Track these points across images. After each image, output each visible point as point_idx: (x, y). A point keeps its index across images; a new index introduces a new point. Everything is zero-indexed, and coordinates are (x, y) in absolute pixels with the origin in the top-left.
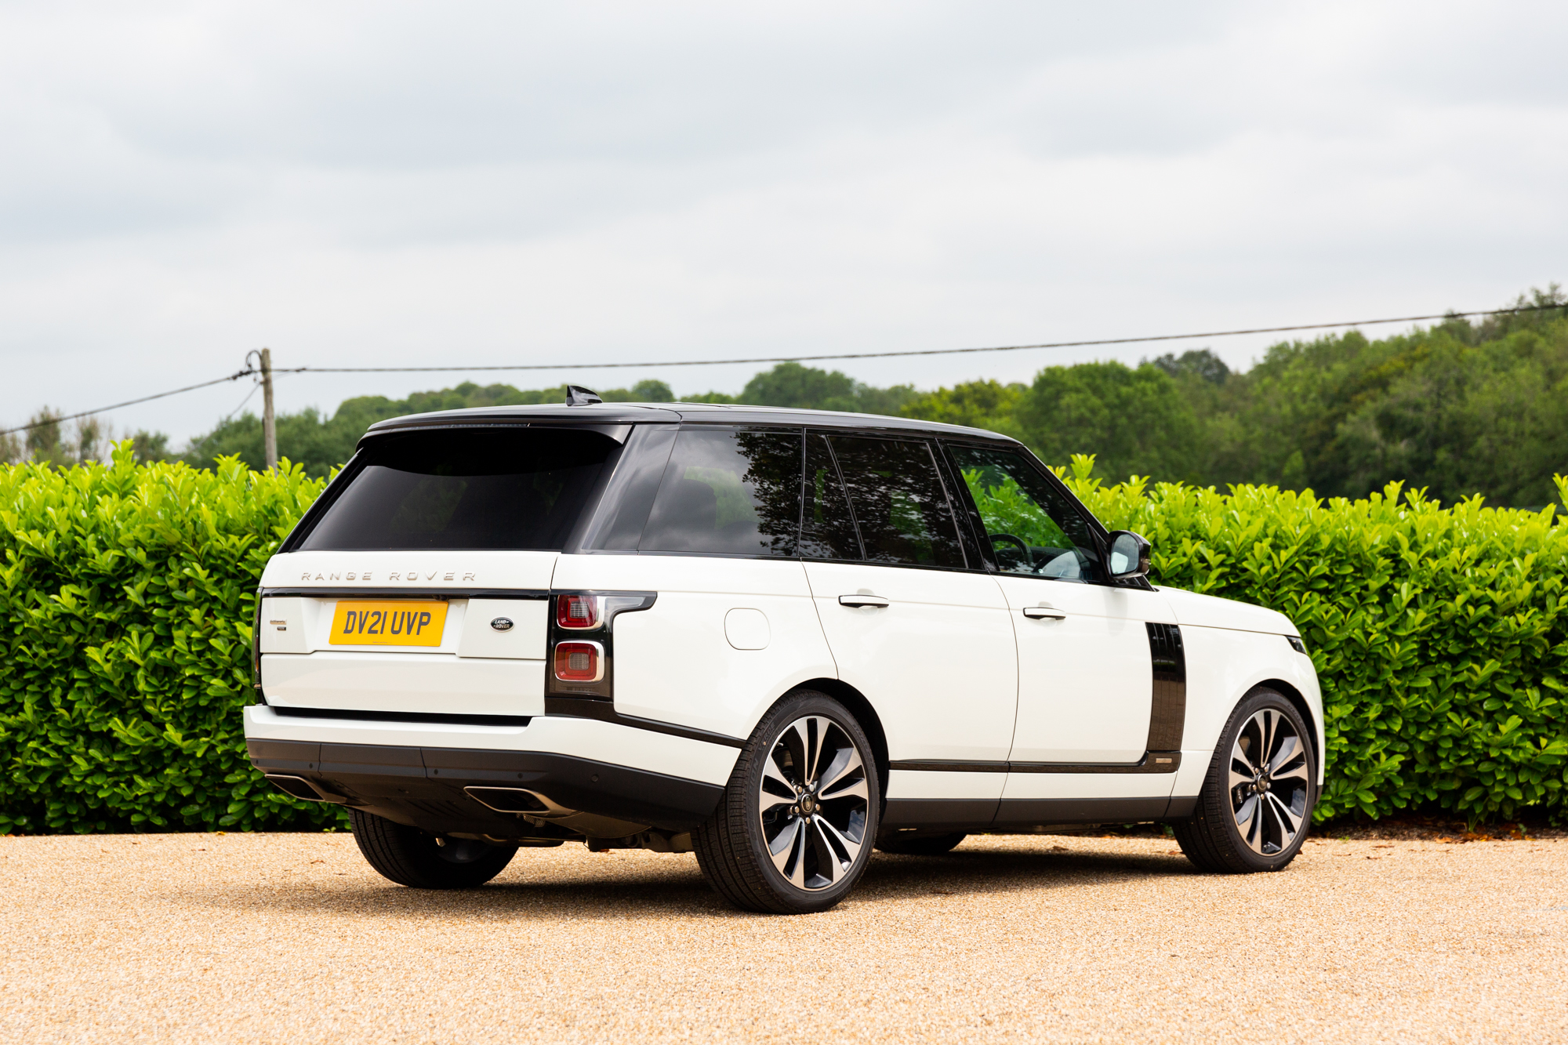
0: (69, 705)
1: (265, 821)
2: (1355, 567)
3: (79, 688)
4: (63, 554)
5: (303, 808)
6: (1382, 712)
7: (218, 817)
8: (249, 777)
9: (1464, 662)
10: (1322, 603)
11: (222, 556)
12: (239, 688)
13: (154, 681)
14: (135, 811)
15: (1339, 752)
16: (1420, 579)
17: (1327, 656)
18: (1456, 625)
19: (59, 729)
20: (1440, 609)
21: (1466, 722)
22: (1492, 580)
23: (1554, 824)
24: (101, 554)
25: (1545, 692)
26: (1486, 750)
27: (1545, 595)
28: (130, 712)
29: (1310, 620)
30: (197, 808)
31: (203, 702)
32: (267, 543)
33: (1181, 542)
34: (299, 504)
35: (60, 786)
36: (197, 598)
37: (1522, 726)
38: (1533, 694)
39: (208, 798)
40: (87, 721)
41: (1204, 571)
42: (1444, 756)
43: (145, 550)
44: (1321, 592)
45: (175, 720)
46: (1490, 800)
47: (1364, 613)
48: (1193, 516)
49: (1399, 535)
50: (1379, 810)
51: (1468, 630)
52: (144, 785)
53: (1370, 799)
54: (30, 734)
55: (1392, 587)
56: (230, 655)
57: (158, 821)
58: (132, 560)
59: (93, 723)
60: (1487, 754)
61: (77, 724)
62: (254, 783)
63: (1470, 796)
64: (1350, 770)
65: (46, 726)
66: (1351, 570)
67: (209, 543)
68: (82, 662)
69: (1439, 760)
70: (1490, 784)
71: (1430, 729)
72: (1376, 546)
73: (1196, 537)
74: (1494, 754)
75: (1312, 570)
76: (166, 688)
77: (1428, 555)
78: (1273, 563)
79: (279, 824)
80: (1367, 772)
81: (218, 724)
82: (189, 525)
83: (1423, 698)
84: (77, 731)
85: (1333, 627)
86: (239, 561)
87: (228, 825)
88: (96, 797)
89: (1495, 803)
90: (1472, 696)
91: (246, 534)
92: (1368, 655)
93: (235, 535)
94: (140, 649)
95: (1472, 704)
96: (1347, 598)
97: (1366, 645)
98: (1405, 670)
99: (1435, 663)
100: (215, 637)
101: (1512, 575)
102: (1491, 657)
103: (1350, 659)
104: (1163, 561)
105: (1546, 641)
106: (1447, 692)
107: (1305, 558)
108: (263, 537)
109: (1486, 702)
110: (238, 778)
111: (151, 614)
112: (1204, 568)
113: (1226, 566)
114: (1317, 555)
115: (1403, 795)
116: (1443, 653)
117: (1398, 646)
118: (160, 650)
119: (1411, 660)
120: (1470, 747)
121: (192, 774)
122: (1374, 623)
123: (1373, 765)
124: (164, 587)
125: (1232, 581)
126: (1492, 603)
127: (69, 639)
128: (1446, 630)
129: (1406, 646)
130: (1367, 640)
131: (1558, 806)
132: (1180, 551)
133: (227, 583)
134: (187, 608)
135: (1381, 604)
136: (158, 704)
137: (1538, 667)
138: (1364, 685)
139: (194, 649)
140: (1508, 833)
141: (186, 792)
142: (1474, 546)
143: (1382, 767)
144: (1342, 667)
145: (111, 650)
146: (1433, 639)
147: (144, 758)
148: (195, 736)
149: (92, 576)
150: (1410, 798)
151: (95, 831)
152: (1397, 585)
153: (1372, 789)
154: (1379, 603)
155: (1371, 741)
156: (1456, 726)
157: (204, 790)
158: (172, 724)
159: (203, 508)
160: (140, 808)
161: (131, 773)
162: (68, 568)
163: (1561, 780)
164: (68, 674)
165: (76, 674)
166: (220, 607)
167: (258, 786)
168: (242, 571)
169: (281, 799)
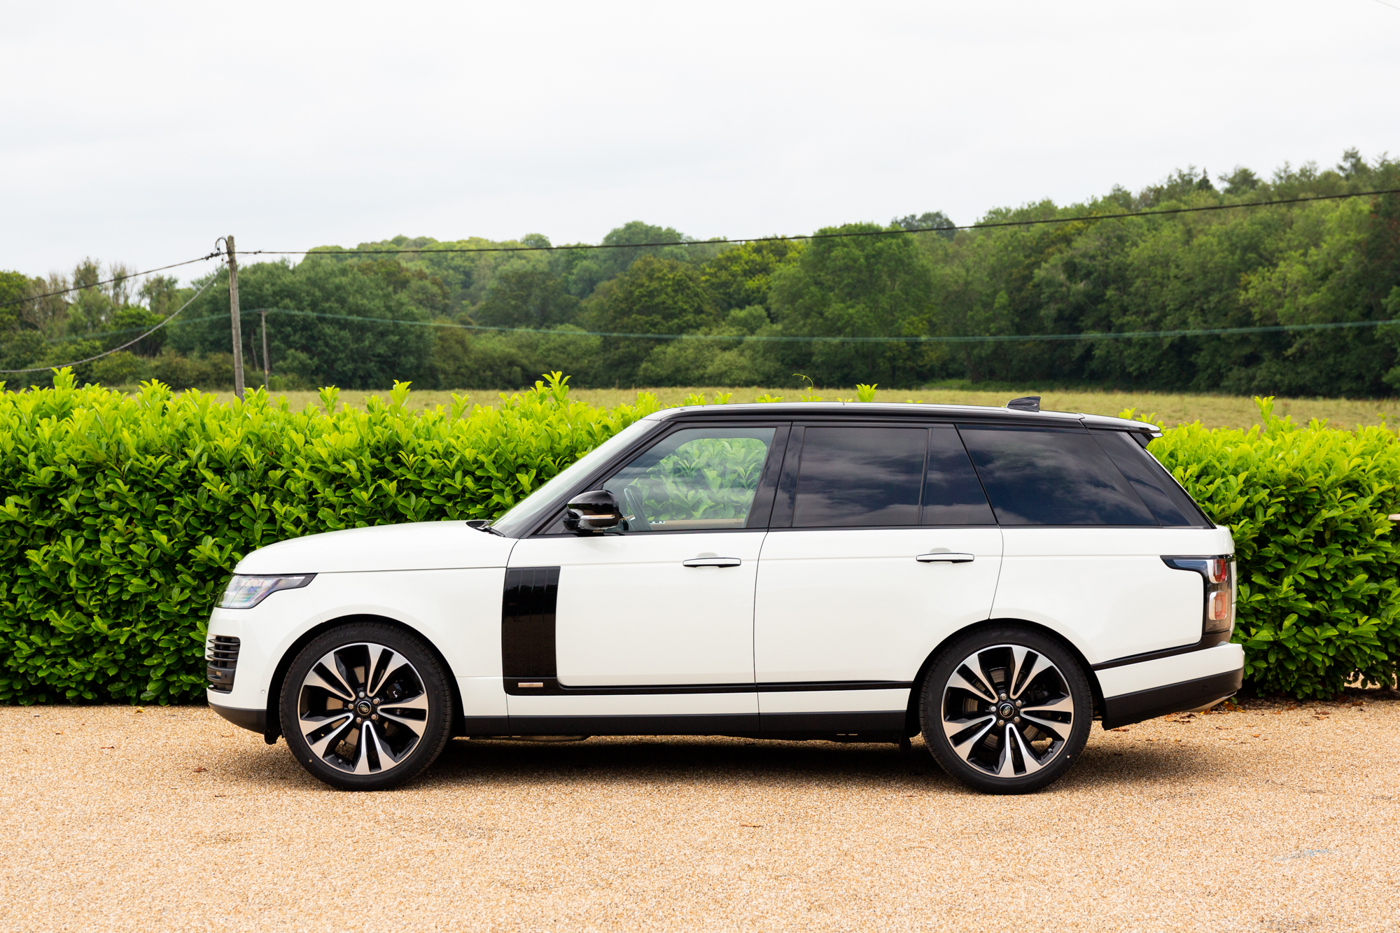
0: (13, 599)
1: (179, 696)
3: (22, 584)
4: (7, 471)
7: (140, 692)
8: (164, 661)
11: (142, 472)
12: (155, 586)
13: (84, 579)
14: (69, 688)
22: (1210, 494)
24: (40, 469)
27: (1255, 507)
28: (64, 604)
30: (122, 685)
31: (125, 597)
32: (180, 461)
34: (206, 427)
35: (6, 666)
36: (120, 508)
39: (130, 677)
40: (28, 611)
43: (76, 467)
45: (103, 612)
52: (77, 665)
56: (148, 558)
57: (89, 696)
58: (66, 476)
59: (33, 613)
61: (20, 614)
62: (169, 665)
67: (129, 462)
68: (26, 563)
76: (94, 584)
79: (191, 698)
81: (138, 615)
82: (114, 449)
84: (20, 619)
86: (157, 477)
87: (148, 699)
88: (37, 676)
91: (163, 453)
93: (152, 455)
94: (73, 551)
100: (135, 543)
101: (1226, 489)
108: (176, 455)
110: (156, 661)
111: (81, 522)
118: (90, 553)
121: (117, 657)
124: (92, 498)
127: (14, 542)
131: (1263, 681)
134: (111, 517)
136: (88, 598)
139: (117, 552)
141: (111, 673)
142: (1195, 465)
145: (48, 552)
147: (77, 643)
148: (120, 625)
149: (33, 488)
151: (37, 703)
157: (127, 670)
158: (99, 615)
159: (126, 433)
160: (73, 686)
161: (66, 656)
162: (12, 481)
163: (1268, 662)
164: (13, 570)
165: (19, 571)
166: (139, 517)
167: (172, 668)
168: (158, 485)
169: (191, 680)
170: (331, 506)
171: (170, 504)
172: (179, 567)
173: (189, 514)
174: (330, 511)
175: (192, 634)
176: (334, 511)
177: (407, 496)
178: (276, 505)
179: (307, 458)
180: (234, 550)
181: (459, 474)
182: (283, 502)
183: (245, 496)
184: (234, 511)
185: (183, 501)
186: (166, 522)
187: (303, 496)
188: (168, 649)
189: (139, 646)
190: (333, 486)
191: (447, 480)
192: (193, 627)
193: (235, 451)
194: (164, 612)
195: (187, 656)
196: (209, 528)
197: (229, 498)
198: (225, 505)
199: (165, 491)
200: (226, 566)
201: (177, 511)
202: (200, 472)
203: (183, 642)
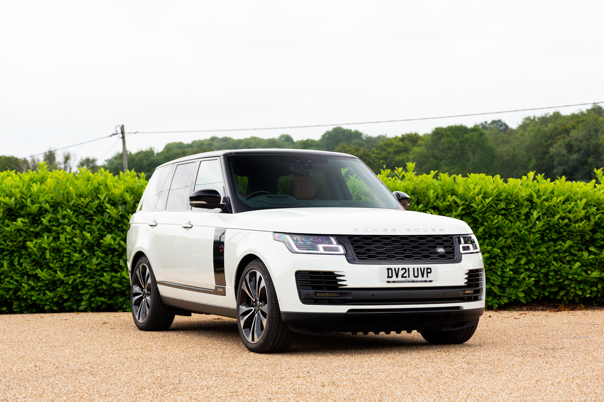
1: (96, 308)
2: (516, 205)
3: (25, 258)
4: (18, 206)
5: (110, 303)
6: (526, 261)
7: (78, 307)
8: (89, 291)
9: (558, 242)
11: (78, 206)
12: (85, 257)
13: (53, 254)
14: (46, 305)
15: (510, 277)
16: (541, 209)
17: (504, 240)
18: (555, 227)
19: (17, 273)
20: (549, 221)
21: (559, 265)
22: (569, 209)
23: (595, 304)
24: (32, 206)
25: (590, 253)
26: (567, 276)
27: (590, 215)
28: (44, 267)
29: (498, 227)
30: (70, 303)
31: (72, 262)
32: (96, 201)
33: (447, 196)
34: (108, 185)
35: (18, 295)
36: (69, 222)
37: (581, 266)
38: (586, 254)
39: (74, 299)
40: (28, 270)
41: (456, 207)
42: (551, 278)
43: (49, 204)
44: (502, 215)
45: (61, 269)
46: (570, 295)
47: (519, 223)
49: (533, 193)
50: (526, 299)
51: (560, 229)
52: (50, 294)
53: (522, 295)
54: (6, 275)
55: (530, 213)
56: (82, 244)
57: (55, 308)
58: (44, 208)
59: (30, 271)
60: (568, 277)
61: (24, 271)
62: (91, 293)
63: (561, 294)
64: (514, 284)
65: (12, 272)
66: (514, 206)
67: (73, 201)
68: (26, 248)
69: (549, 280)
70: (570, 289)
71: (546, 268)
72: (524, 197)
73: (452, 194)
74: (570, 277)
75: (499, 206)
76: (57, 257)
77: (544, 200)
78: (483, 204)
79: (102, 309)
80: (521, 285)
81: (77, 270)
82: (66, 196)
83: (542, 256)
84: (24, 274)
85: (507, 229)
86: (86, 207)
87: (82, 309)
88: (32, 299)
89: (572, 296)
90: (561, 255)
91: (88, 197)
92: (521, 239)
93: (83, 198)
94: (48, 242)
95: (562, 258)
96: (512, 217)
97: (520, 235)
98: (535, 245)
99: (547, 242)
100: (76, 238)
101: (577, 207)
102: (569, 239)
103: (514, 241)
104: (441, 204)
105: (590, 233)
106: (552, 253)
107: (496, 202)
108: (94, 198)
109: (567, 257)
110: (85, 291)
111: (51, 229)
112: (456, 206)
113: (465, 205)
114: (501, 200)
115: (535, 294)
116: (550, 238)
117: (532, 236)
118: (55, 243)
119: (537, 241)
120: (561, 275)
121: (68, 290)
122: (523, 227)
123: (523, 282)
124: (56, 218)
125: (467, 211)
126: (569, 219)
127: (21, 239)
128: (551, 229)
129: (535, 236)
130: (520, 233)
131: (596, 297)
132: (447, 200)
134: (65, 226)
135: (526, 219)
136: (54, 263)
137: (587, 243)
138: (519, 251)
139: (67, 242)
140: (577, 308)
141: (65, 297)
142: (562, 196)
143: (527, 282)
144: (511, 244)
145: (36, 243)
146: (546, 233)
147: (50, 284)
148: (69, 276)
149: (28, 215)
150: (538, 295)
151: (32, 312)
152: (532, 212)
153: (523, 291)
156: (556, 266)
157: (73, 296)
158: (60, 271)
159: (71, 188)
160: (48, 303)
161: (45, 290)
162: (20, 211)
163: (597, 287)
164: (20, 252)
165: (23, 252)
166: (77, 226)
167: (93, 294)
168: (86, 212)
169: (102, 300)
171: (91, 220)
172: (96, 248)
173: (100, 224)
175: (102, 279)
180: (120, 240)
183: (125, 216)
184: (120, 223)
185: (96, 218)
186: (90, 228)
188: (91, 285)
192: (102, 276)
193: (120, 196)
194: (89, 269)
195: (99, 289)
196: (109, 230)
197: (118, 216)
198: (116, 220)
199: (89, 214)
200: (117, 247)
201: (94, 223)
202: (105, 205)
203: (98, 282)
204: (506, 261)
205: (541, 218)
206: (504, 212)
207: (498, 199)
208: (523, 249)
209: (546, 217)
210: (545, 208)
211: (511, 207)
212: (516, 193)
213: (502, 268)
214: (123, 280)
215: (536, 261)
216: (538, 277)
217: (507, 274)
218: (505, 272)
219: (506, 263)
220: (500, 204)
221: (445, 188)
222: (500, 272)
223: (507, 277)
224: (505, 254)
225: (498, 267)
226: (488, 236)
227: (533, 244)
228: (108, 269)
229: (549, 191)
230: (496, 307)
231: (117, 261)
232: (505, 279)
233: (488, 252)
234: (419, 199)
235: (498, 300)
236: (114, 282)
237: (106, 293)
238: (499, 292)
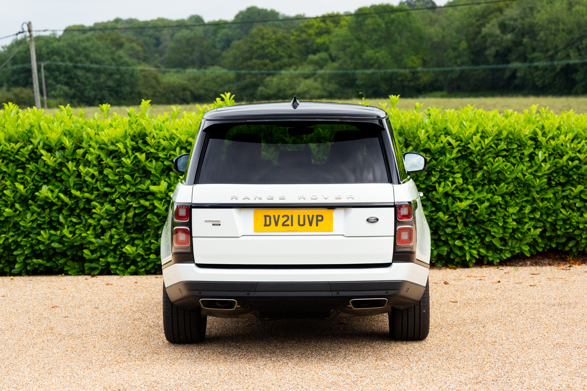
1: (33, 271)
2: (518, 145)
5: (49, 265)
6: (531, 210)
7: (11, 269)
8: (24, 251)
9: (568, 186)
10: (504, 161)
11: (8, 152)
12: (18, 212)
15: (513, 228)
16: (547, 149)
17: (506, 186)
18: (563, 170)
20: (556, 163)
21: (569, 213)
22: (579, 149)
26: (577, 225)
29: (499, 170)
30: (2, 266)
31: (2, 219)
32: (28, 146)
33: (440, 136)
34: (42, 127)
39: (6, 261)
41: (451, 149)
42: (559, 228)
44: (503, 156)
46: (579, 246)
47: (522, 166)
48: (445, 124)
49: (537, 130)
50: (531, 252)
51: (569, 172)
53: (526, 248)
55: (535, 153)
56: (13, 198)
60: (578, 227)
62: (27, 254)
63: (571, 245)
64: (518, 236)
66: (516, 146)
67: (1, 147)
69: (557, 230)
70: (580, 239)
71: (553, 216)
72: (527, 135)
73: (447, 133)
74: (581, 226)
75: (499, 147)
77: (550, 138)
78: (481, 144)
79: (39, 272)
80: (525, 236)
81: (9, 228)
83: (549, 202)
85: (509, 173)
86: (16, 154)
87: (16, 273)
89: (582, 247)
90: (571, 201)
91: (18, 142)
92: (525, 184)
93: (13, 143)
95: (571, 204)
96: (515, 159)
97: (523, 179)
98: (541, 190)
99: (554, 187)
100: (6, 190)
102: (580, 184)
103: (516, 186)
104: (432, 146)
106: (560, 200)
107: (496, 142)
108: (26, 143)
109: (577, 203)
110: (19, 253)
112: (451, 148)
113: (461, 146)
114: (501, 140)
115: (541, 245)
116: (558, 182)
117: (538, 181)
119: (544, 186)
120: (571, 224)
122: (527, 170)
123: (527, 233)
125: (463, 153)
126: (579, 159)
128: (559, 172)
129: (541, 180)
130: (524, 177)
132: (440, 140)
133: (11, 165)
135: (530, 161)
138: (523, 198)
142: (571, 133)
143: (531, 234)
144: (513, 190)
146: (553, 176)
150: (544, 246)
152: (537, 152)
153: (528, 244)
154: (529, 161)
155: (526, 223)
156: (564, 214)
157: (5, 257)
166: (8, 176)
167: (28, 255)
168: (17, 159)
169: (39, 262)
170: (111, 167)
171: (24, 168)
172: (30, 202)
173: (34, 174)
174: (110, 170)
175: (39, 238)
176: (112, 170)
177: (151, 161)
178: (81, 167)
179: (97, 142)
180: (59, 192)
181: (178, 149)
182: (85, 166)
183: (64, 163)
184: (58, 172)
185: (31, 166)
186: (22, 178)
187: (95, 162)
188: (26, 245)
189: (10, 245)
190: (111, 157)
191: (172, 152)
192: (39, 234)
193: (58, 140)
194: (23, 226)
195: (36, 249)
196: (46, 181)
197: (56, 164)
198: (53, 168)
199: (21, 162)
200: (55, 201)
201: (28, 172)
202: (39, 151)
203: (34, 242)
204: (508, 210)
205: (547, 159)
206: (505, 153)
207: (498, 138)
208: (526, 195)
209: (552, 158)
210: (552, 147)
211: (512, 147)
212: (518, 131)
213: (503, 218)
214: (64, 239)
215: (542, 208)
216: (544, 226)
217: (509, 225)
218: (507, 222)
219: (508, 212)
220: (500, 145)
221: (436, 127)
222: (501, 222)
223: (509, 228)
224: (506, 202)
225: (499, 217)
226: (487, 182)
227: (539, 190)
228: (46, 227)
229: (555, 128)
230: (497, 262)
231: (55, 217)
232: (507, 230)
233: (488, 200)
234: (407, 141)
235: (499, 254)
236: (53, 241)
237: (44, 253)
238: (500, 246)
